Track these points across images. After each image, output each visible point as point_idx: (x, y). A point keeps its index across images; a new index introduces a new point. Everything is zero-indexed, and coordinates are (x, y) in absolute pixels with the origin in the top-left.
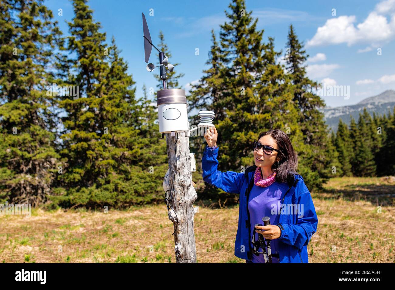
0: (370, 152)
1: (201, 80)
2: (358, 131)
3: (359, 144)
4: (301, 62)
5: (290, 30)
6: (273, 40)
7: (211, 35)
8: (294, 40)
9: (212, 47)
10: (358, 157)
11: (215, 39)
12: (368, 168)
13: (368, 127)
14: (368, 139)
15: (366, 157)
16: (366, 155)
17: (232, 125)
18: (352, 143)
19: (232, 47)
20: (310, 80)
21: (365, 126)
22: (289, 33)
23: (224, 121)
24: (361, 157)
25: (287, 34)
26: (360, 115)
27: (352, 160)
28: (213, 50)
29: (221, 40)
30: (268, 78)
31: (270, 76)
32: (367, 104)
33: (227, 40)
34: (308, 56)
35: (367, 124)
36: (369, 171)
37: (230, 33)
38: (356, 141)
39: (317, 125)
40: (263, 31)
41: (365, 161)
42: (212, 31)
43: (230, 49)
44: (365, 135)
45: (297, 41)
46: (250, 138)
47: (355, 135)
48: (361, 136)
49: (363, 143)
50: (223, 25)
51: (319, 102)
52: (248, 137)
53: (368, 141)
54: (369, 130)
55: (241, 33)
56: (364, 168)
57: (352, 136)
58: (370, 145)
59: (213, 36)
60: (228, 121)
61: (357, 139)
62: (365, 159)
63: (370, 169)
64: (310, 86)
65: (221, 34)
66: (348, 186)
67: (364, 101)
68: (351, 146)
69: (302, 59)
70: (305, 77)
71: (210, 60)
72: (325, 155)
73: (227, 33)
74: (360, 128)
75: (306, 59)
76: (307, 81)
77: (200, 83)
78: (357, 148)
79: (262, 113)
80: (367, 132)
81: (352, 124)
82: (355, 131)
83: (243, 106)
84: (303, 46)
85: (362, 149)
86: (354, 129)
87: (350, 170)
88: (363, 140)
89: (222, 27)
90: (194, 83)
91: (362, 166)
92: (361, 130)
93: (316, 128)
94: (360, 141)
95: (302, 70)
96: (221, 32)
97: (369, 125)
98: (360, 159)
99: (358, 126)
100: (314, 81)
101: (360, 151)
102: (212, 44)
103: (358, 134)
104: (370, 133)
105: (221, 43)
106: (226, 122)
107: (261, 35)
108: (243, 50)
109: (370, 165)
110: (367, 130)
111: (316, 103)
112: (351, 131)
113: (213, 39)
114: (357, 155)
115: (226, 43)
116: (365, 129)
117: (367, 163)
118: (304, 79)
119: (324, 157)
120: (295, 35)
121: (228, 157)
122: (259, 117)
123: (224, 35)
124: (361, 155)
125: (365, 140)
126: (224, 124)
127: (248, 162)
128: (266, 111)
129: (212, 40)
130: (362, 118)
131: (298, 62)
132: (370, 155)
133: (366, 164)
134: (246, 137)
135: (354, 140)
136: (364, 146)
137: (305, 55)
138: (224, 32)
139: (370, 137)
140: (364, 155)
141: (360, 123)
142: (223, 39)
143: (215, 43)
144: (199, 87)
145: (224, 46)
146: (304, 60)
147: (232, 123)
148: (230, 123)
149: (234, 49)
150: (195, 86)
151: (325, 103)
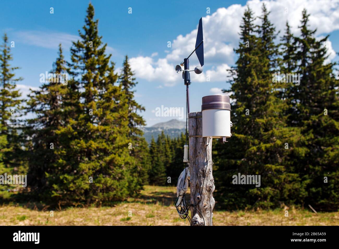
0: (163, 166)
1: (42, 87)
2: (156, 149)
3: (156, 159)
4: (131, 87)
5: (125, 59)
6: (114, 64)
7: (59, 48)
8: (128, 68)
9: (58, 59)
10: (154, 169)
11: (61, 53)
12: (161, 178)
13: (164, 146)
14: (162, 156)
15: (160, 170)
16: (161, 168)
17: (73, 132)
18: (151, 158)
19: (81, 63)
20: (137, 103)
21: (161, 145)
22: (124, 61)
23: (66, 128)
24: (157, 170)
25: (123, 62)
26: (159, 135)
27: (149, 171)
28: (58, 62)
29: (72, 54)
30: (111, 96)
31: (113, 94)
32: (158, 128)
33: (77, 56)
34: (137, 83)
35: (163, 144)
36: (161, 181)
37: (80, 50)
38: (154, 156)
39: (138, 140)
40: (111, 55)
41: (159, 173)
42: (60, 45)
43: (79, 64)
44: (161, 152)
45: (130, 69)
46: (90, 146)
47: (154, 151)
48: (158, 153)
49: (160, 158)
50: (76, 42)
51: (141, 121)
52: (88, 144)
53: (162, 157)
54: (164, 149)
55: (91, 52)
56: (158, 178)
57: (151, 152)
58: (164, 160)
59: (60, 50)
60: (70, 129)
61: (155, 155)
62: (159, 171)
63: (162, 180)
64: (135, 107)
65: (72, 50)
66: (152, 193)
67: (156, 125)
68: (150, 160)
69: (132, 84)
70: (133, 99)
71: (54, 70)
72: (142, 166)
73: (77, 50)
74: (158, 146)
75: (135, 85)
76: (134, 104)
77: (39, 90)
78: (154, 162)
79: (101, 125)
80: (162, 150)
81: (152, 142)
82: (154, 148)
83: (85, 117)
84: (134, 74)
85: (158, 163)
86: (154, 146)
87: (147, 180)
88: (159, 155)
89: (74, 43)
90: (34, 89)
91: (156, 177)
92: (158, 148)
93: (138, 143)
94: (157, 156)
95: (131, 93)
96: (72, 48)
97: (164, 144)
98: (156, 171)
99: (156, 144)
100: (139, 104)
101: (156, 164)
102: (58, 57)
103: (156, 151)
104: (164, 151)
105: (72, 57)
106: (68, 129)
107: (108, 58)
108: (91, 67)
109: (162, 177)
110: (163, 148)
111: (139, 122)
112: (151, 148)
113: (59, 51)
114: (153, 167)
115: (75, 58)
116: (161, 148)
117: (161, 174)
118: (132, 101)
119: (141, 168)
120: (128, 64)
121: (65, 162)
122: (101, 128)
123: (74, 51)
124: (157, 168)
125: (161, 156)
126: (66, 131)
127: (85, 168)
128: (105, 124)
129: (58, 53)
130: (160, 138)
131: (129, 87)
132: (163, 168)
133: (160, 176)
134: (86, 145)
135: (152, 156)
136: (160, 161)
137: (135, 82)
138: (74, 48)
139: (164, 154)
140: (159, 168)
141: (158, 142)
142: (74, 54)
143: (61, 56)
144: (39, 93)
145: (74, 60)
146: (133, 86)
147: (73, 130)
148: (72, 130)
149: (83, 65)
150: (34, 92)
151: (145, 123)
